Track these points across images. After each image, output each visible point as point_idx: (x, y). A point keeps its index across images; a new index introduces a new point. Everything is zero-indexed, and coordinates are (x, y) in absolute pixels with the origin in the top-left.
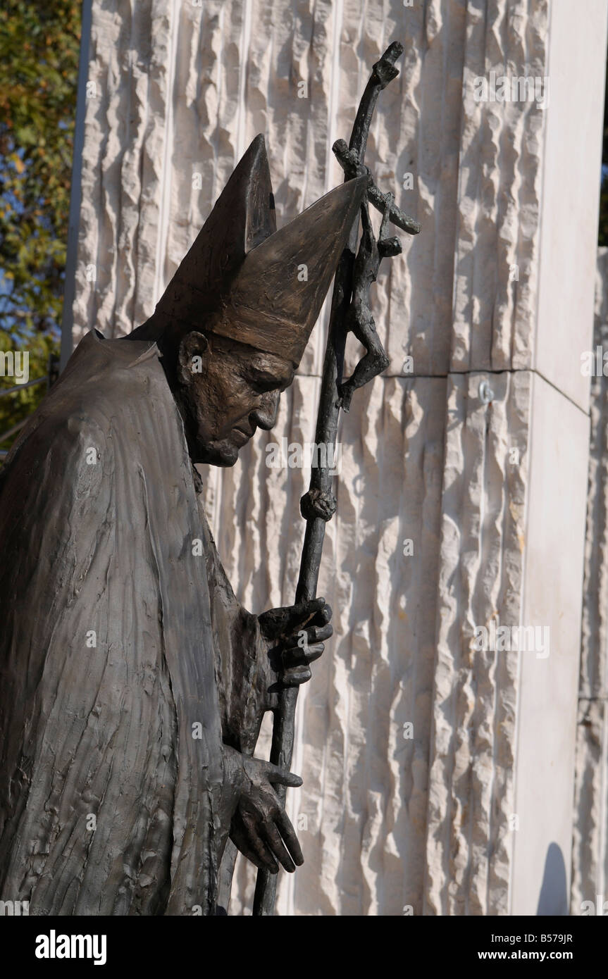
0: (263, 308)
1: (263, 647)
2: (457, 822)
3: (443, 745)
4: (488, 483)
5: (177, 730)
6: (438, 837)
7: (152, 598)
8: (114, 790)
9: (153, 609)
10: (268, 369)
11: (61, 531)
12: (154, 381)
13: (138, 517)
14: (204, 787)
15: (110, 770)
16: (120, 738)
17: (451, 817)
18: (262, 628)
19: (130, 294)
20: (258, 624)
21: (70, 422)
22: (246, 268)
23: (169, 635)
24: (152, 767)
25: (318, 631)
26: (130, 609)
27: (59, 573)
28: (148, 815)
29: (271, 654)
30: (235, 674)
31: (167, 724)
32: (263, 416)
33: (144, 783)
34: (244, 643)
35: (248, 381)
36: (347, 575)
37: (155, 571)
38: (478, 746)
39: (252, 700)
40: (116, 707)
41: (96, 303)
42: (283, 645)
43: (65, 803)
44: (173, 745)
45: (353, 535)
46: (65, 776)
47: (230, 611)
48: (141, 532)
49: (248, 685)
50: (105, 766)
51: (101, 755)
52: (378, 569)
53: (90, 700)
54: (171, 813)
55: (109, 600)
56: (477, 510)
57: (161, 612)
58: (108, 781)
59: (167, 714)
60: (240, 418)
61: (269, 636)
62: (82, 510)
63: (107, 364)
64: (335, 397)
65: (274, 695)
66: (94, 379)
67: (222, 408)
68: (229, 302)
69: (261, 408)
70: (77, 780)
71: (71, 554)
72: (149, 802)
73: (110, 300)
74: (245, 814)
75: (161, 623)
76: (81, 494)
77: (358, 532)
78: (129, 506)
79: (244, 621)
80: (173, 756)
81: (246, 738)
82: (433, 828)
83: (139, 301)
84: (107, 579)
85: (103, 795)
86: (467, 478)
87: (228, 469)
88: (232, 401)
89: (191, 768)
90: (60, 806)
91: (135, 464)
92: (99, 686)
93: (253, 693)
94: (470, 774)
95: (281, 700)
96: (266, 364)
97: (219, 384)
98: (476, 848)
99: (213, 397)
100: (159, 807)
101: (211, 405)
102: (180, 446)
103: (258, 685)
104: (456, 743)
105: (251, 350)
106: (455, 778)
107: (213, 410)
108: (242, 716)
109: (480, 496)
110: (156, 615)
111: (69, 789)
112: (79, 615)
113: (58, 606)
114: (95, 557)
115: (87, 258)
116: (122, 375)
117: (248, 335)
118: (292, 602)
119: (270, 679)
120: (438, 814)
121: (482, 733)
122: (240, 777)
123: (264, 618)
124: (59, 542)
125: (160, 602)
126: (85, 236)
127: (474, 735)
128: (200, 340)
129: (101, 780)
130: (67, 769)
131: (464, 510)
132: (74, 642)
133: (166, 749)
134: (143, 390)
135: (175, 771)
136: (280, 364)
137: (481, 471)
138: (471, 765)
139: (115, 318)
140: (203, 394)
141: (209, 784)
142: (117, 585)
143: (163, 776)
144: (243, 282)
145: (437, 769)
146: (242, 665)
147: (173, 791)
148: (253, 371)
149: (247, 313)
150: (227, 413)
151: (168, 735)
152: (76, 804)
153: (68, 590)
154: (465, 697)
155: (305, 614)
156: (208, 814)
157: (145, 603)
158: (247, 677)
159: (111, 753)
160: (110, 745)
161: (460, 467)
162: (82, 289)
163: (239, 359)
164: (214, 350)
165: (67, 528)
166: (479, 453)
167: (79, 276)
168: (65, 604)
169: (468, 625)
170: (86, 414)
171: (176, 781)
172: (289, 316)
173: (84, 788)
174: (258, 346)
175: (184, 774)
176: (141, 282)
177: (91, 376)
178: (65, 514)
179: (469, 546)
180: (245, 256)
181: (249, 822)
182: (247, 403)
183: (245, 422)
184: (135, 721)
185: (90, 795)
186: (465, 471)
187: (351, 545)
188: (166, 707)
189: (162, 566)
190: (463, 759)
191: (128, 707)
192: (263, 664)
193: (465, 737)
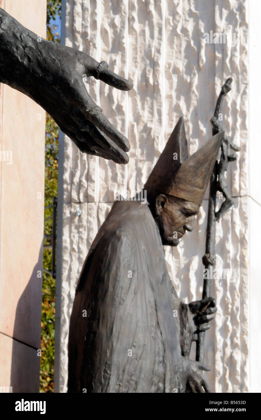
0: (188, 184)
1: (191, 316)
2: (227, 376)
3: (220, 345)
4: (233, 242)
5: (165, 351)
6: (220, 382)
7: (152, 300)
8: (142, 376)
9: (153, 304)
10: (190, 208)
11: (116, 275)
12: (147, 214)
13: (145, 268)
14: (176, 373)
15: (141, 368)
16: (144, 355)
17: (224, 374)
18: (190, 309)
19: (86, 171)
20: (188, 308)
21: (117, 232)
22: (181, 169)
23: (159, 314)
24: (156, 366)
25: (212, 309)
26: (144, 304)
27: (117, 292)
28: (156, 385)
29: (195, 319)
30: (181, 328)
31: (161, 349)
32: (188, 226)
33: (153, 372)
34: (183, 315)
35: (183, 213)
36: (178, 279)
37: (153, 289)
38: (234, 346)
39: (188, 338)
40: (141, 343)
41: (72, 175)
42: (198, 315)
43: (124, 382)
44: (163, 357)
45: (180, 264)
46: (124, 371)
47: (178, 303)
48: (146, 274)
49: (186, 332)
50: (139, 367)
51: (137, 362)
52: (190, 277)
53: (131, 341)
54: (164, 384)
55: (136, 301)
56: (229, 252)
57: (156, 305)
58: (140, 372)
59: (161, 346)
60: (180, 227)
61: (193, 311)
62: (124, 267)
63: (128, 208)
64: (214, 217)
65: (196, 335)
66: (124, 215)
67: (173, 223)
68: (175, 182)
69: (187, 223)
70: (128, 373)
71: (121, 284)
72: (156, 380)
73: (78, 174)
75: (156, 309)
76: (123, 260)
78: (141, 264)
79: (183, 307)
80: (164, 361)
81: (186, 352)
82: (217, 379)
83: (90, 174)
84: (135, 293)
85: (139, 378)
86: (224, 240)
88: (177, 221)
89: (170, 365)
90: (122, 383)
91: (143, 247)
92: (134, 335)
93: (188, 335)
94: (231, 357)
95: (199, 337)
96: (189, 206)
97: (172, 215)
98: (235, 386)
99: (170, 220)
100: (159, 381)
101: (169, 223)
102: (159, 239)
103: (190, 331)
104: (225, 345)
105: (183, 200)
106: (226, 359)
107: (169, 225)
108: (184, 344)
109: (230, 246)
110: (154, 306)
112: (126, 307)
113: (117, 304)
114: (130, 284)
115: (68, 157)
116: (134, 212)
117: (182, 195)
119: (194, 329)
120: (219, 373)
121: (236, 340)
122: (188, 369)
123: (191, 305)
124: (116, 280)
125: (155, 301)
126: (67, 149)
127: (232, 341)
128: (164, 198)
129: (138, 372)
130: (124, 368)
131: (224, 252)
132: (124, 318)
133: (161, 359)
134: (142, 218)
135: (165, 367)
136: (194, 205)
137: (230, 236)
138: (232, 353)
139: (80, 181)
140: (165, 219)
141: (177, 372)
142: (139, 295)
143: (161, 369)
144: (180, 174)
145: (218, 355)
146: (183, 324)
147: (165, 375)
148: (185, 209)
149: (182, 186)
150: (175, 225)
151: (161, 353)
152: (128, 382)
153: (121, 298)
154: (228, 327)
155: (207, 303)
156: (177, 383)
157: (149, 302)
158: (185, 328)
159: (141, 361)
160: (140, 358)
161: (222, 235)
162: (66, 170)
163: (179, 205)
164: (169, 201)
165: (119, 274)
166: (228, 229)
167: (65, 165)
168: (120, 304)
169: (228, 298)
170: (123, 229)
171: (165, 371)
172: (198, 187)
173: (131, 375)
174: (186, 199)
175: (168, 368)
176: (90, 166)
177: (122, 214)
178: (118, 268)
179: (227, 266)
180: (180, 164)
182: (182, 222)
183: (182, 229)
184: (149, 348)
185: (134, 378)
186: (223, 237)
187: (179, 268)
188: (160, 343)
189: (155, 287)
190: (228, 351)
191: (146, 343)
193: (229, 342)
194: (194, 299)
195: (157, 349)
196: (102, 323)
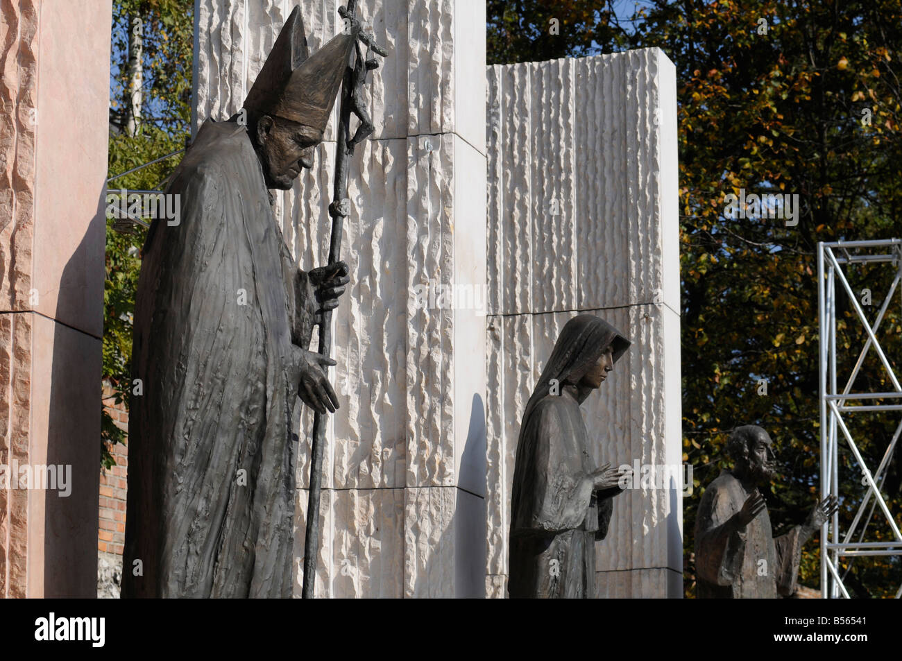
0: (303, 101)
1: (311, 289)
2: (423, 384)
3: (413, 342)
4: (432, 196)
5: (266, 337)
6: (412, 393)
7: (249, 265)
8: (233, 371)
9: (250, 271)
10: (307, 135)
11: (197, 230)
12: (244, 144)
13: (239, 220)
14: (283, 368)
15: (230, 361)
16: (235, 343)
17: (419, 382)
18: (310, 279)
19: (228, 100)
20: (308, 277)
21: (199, 169)
22: (293, 78)
23: (259, 285)
24: (253, 358)
25: (342, 279)
26: (237, 271)
27: (197, 253)
28: (252, 385)
29: (317, 293)
30: (297, 305)
31: (260, 334)
32: (305, 161)
33: (249, 367)
34: (301, 288)
35: (297, 142)
36: (356, 251)
37: (250, 250)
38: (432, 342)
39: (307, 319)
40: (232, 326)
41: (210, 107)
42: (322, 288)
43: (206, 380)
44: (264, 346)
45: (358, 229)
46: (205, 366)
47: (292, 270)
48: (240, 229)
49: (304, 311)
50: (227, 359)
51: (225, 353)
52: (373, 247)
53: (217, 323)
54: (265, 383)
55: (225, 267)
56: (426, 212)
57: (254, 272)
58: (229, 367)
59: (260, 329)
60: (293, 162)
61: (315, 283)
62: (208, 217)
63: (218, 136)
64: (345, 149)
65: (319, 316)
66: (210, 145)
67: (283, 157)
68: (284, 98)
69: (304, 156)
70: (212, 367)
71: (203, 242)
72: (252, 377)
73: (217, 104)
74: (306, 382)
75: (254, 278)
76: (206, 209)
77: (361, 227)
78: (234, 215)
79: (300, 276)
80: (264, 351)
81: (304, 340)
82: (409, 388)
83: (234, 104)
84: (223, 255)
85: (227, 374)
86: (420, 194)
87: (287, 191)
88: (288, 153)
89: (275, 358)
90: (203, 382)
91: (236, 191)
92: (221, 315)
93: (307, 315)
94: (429, 357)
95: (322, 318)
96: (306, 132)
97: (280, 144)
98: (434, 399)
99: (277, 152)
100: (258, 380)
101: (277, 156)
102: (260, 179)
103: (310, 311)
104: (420, 341)
105: (297, 124)
106: (421, 361)
107: (278, 159)
108: (302, 328)
109: (428, 204)
110: (251, 274)
111: (208, 372)
112: (209, 275)
113: (197, 271)
114: (216, 243)
115: (204, 82)
116: (226, 141)
117: (295, 116)
118: (326, 264)
119: (316, 307)
120: (412, 381)
121: (435, 335)
122: (302, 362)
123: (312, 274)
124: (195, 236)
125: (253, 267)
126: (202, 70)
127: (430, 336)
128: (269, 120)
129: (225, 366)
130: (206, 361)
131: (419, 212)
132: (207, 291)
133: (261, 348)
134: (239, 149)
135: (266, 360)
136: (314, 131)
137: (427, 190)
138: (429, 353)
139: (220, 114)
140: (272, 150)
141: (285, 366)
142: (229, 259)
143: (259, 363)
144: (291, 87)
145: (411, 356)
146: (300, 301)
147: (266, 371)
148: (299, 136)
149: (294, 104)
150: (285, 160)
151: (261, 340)
152: (212, 380)
153: (202, 263)
154: (425, 316)
155: (334, 270)
156: (285, 383)
157: (245, 268)
158: (304, 307)
159: (230, 351)
160: (229, 347)
161: (416, 188)
162: (202, 99)
163: (291, 130)
164: (277, 125)
165: (200, 228)
166: (426, 181)
167: (200, 92)
168: (201, 270)
169: (424, 276)
170: (207, 164)
171: (267, 365)
172: (317, 105)
173: (216, 371)
174: (301, 122)
175: (271, 361)
176: (234, 94)
177: (209, 143)
178: (198, 220)
179: (422, 232)
180: (292, 72)
181: (308, 386)
182: (296, 154)
183: (296, 165)
184: (243, 334)
185: (220, 375)
186: (418, 190)
187: (357, 234)
188: (259, 325)
189: (253, 247)
190: (425, 350)
191: (238, 326)
192: (312, 299)
193: (425, 338)
194: (316, 265)
195: (255, 333)
196: (175, 299)
